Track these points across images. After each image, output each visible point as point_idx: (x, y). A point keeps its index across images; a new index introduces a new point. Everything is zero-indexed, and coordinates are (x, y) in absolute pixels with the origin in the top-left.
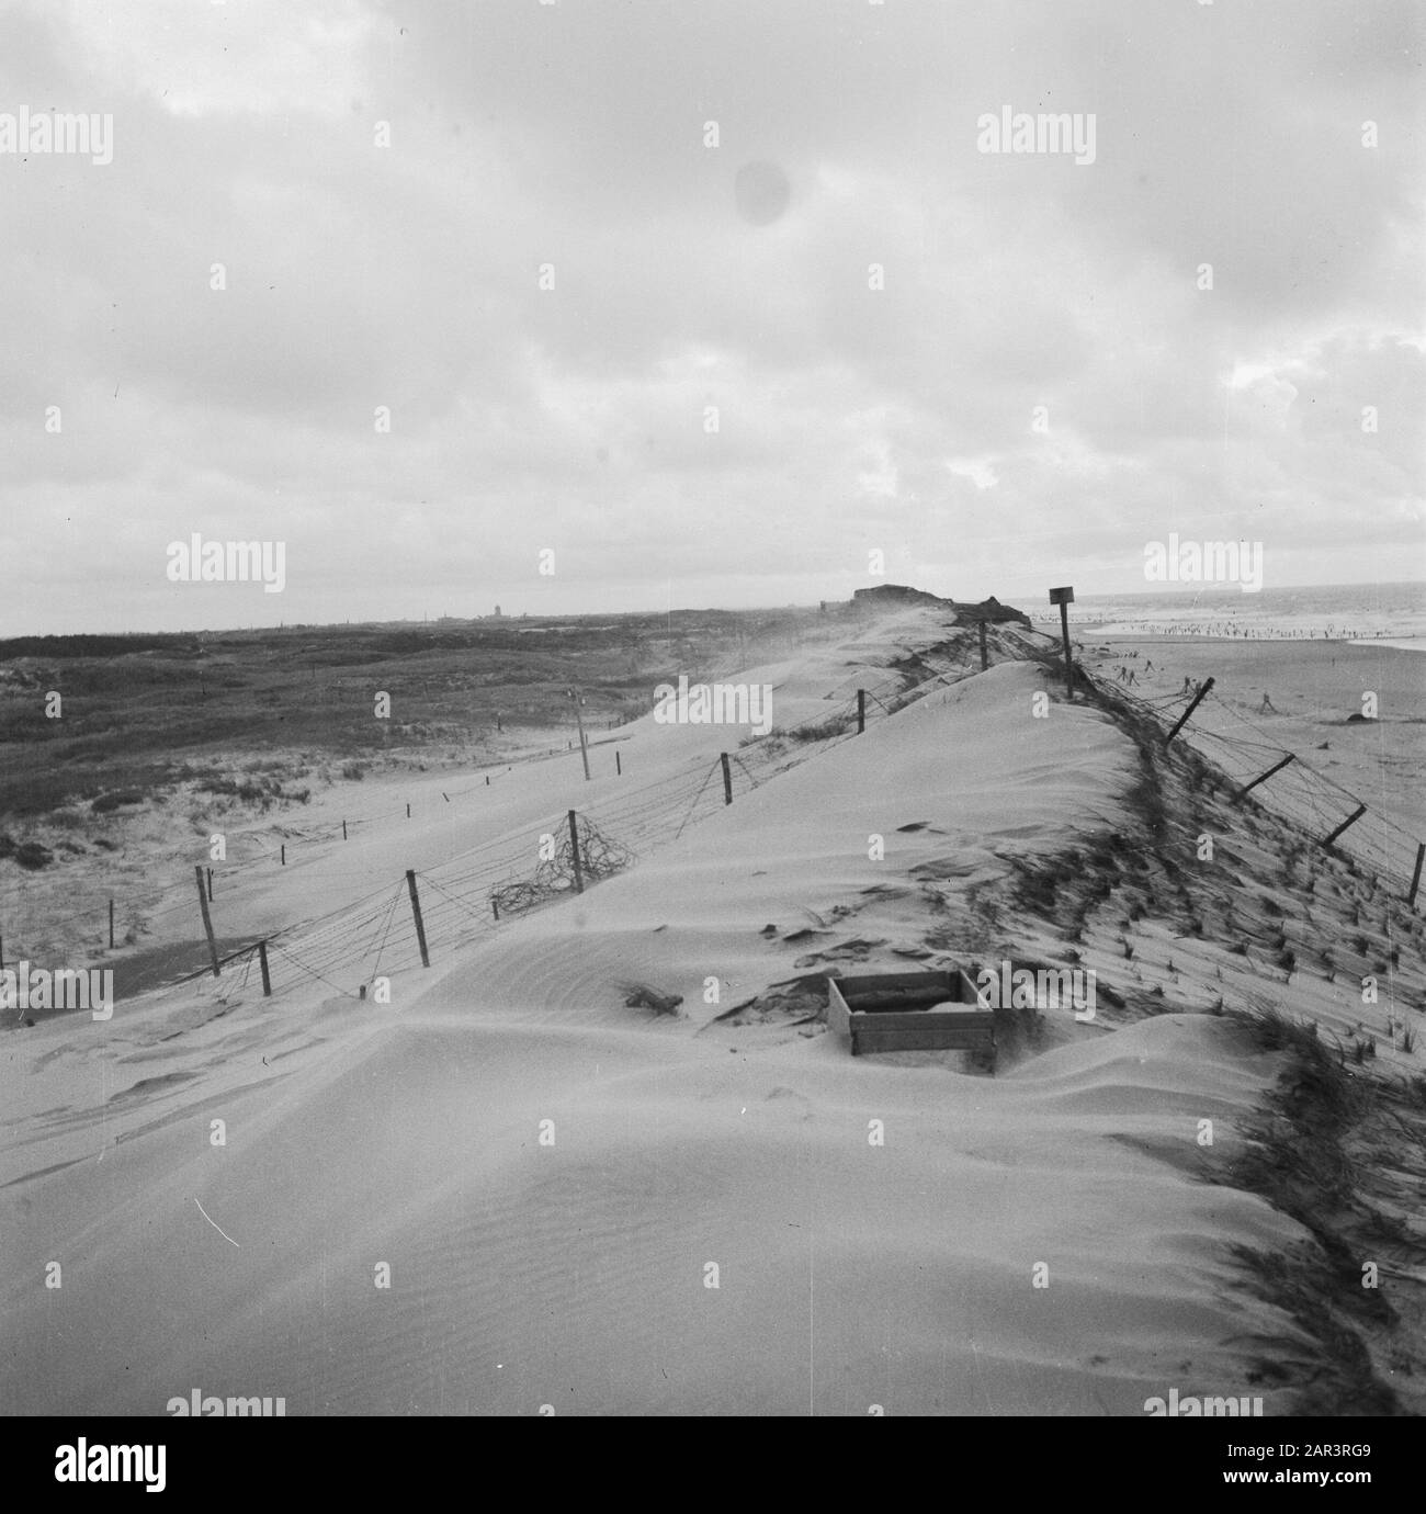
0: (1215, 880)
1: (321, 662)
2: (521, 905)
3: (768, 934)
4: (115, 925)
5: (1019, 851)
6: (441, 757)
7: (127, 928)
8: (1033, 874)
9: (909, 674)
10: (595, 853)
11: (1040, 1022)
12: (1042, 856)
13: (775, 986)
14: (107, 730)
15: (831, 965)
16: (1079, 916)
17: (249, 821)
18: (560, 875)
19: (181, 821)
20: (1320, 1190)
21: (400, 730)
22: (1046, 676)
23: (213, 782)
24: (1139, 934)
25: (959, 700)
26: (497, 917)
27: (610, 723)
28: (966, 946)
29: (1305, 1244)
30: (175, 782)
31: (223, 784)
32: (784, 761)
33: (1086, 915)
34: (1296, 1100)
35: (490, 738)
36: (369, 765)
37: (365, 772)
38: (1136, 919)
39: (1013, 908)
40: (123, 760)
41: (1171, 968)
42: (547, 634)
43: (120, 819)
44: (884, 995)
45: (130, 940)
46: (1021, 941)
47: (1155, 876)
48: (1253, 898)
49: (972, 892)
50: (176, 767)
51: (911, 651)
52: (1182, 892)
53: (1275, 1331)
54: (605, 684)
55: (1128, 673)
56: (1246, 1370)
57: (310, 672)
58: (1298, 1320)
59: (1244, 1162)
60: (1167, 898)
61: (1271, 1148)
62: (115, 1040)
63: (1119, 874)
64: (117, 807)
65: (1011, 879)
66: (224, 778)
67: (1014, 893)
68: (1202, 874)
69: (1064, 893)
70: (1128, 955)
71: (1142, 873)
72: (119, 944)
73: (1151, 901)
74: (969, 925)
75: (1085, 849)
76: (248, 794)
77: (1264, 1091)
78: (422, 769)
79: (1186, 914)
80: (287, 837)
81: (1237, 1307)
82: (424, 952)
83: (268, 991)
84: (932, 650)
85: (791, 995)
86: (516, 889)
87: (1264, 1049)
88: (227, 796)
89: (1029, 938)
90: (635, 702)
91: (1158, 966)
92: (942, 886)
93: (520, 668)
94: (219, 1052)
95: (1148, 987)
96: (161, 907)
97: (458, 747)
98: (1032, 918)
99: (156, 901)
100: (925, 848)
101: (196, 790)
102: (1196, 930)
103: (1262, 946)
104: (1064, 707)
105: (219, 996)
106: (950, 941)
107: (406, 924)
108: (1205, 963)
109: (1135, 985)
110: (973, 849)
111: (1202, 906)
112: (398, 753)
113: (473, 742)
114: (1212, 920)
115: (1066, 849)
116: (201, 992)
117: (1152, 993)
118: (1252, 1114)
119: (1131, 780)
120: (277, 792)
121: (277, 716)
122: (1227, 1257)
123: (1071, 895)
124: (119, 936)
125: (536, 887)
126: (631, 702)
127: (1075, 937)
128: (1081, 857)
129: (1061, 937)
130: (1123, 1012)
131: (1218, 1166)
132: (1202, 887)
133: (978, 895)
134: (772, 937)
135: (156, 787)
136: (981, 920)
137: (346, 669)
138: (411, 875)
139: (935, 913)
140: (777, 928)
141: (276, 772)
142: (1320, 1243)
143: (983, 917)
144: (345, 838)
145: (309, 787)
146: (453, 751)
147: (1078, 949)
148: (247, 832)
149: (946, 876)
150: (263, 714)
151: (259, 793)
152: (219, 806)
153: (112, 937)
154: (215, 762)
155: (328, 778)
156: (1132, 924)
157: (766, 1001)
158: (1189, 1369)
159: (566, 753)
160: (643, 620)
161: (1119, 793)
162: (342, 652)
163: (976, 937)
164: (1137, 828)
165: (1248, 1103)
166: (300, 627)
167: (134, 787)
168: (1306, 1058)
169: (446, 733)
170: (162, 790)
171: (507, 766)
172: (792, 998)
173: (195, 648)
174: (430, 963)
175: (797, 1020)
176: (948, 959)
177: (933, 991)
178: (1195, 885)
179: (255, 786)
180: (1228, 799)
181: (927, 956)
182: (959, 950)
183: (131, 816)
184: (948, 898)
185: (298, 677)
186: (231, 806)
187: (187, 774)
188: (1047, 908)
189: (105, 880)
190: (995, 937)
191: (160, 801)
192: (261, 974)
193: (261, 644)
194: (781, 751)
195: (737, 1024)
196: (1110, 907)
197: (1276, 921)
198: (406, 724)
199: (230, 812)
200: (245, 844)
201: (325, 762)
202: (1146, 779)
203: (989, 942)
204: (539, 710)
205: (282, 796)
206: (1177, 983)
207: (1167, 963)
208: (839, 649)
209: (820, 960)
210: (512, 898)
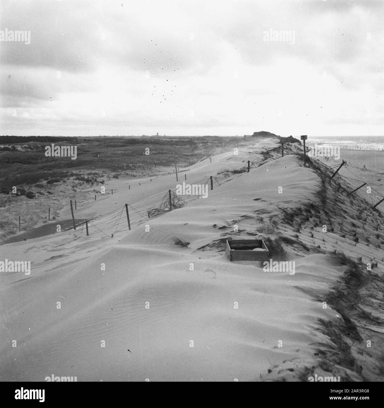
0: (339, 217)
1: (109, 146)
2: (155, 214)
3: (214, 227)
4: (50, 214)
5: (285, 207)
6: (139, 173)
7: (53, 215)
8: (288, 213)
9: (265, 156)
10: (176, 201)
11: (285, 253)
12: (291, 209)
13: (214, 241)
14: (52, 162)
15: (230, 236)
16: (300, 225)
17: (88, 188)
18: (166, 207)
19: (70, 187)
20: (349, 304)
21: (129, 165)
22: (299, 159)
23: (79, 177)
24: (316, 231)
25: (275, 165)
26: (149, 217)
27: (185, 166)
28: (268, 232)
29: (339, 319)
30: (69, 177)
31: (82, 178)
32: (229, 179)
33: (302, 225)
34: (349, 279)
35: (153, 169)
36: (120, 175)
37: (119, 176)
38: (315, 227)
39: (282, 223)
40: (56, 170)
41: (324, 241)
42: (170, 141)
43: (54, 186)
44: (241, 245)
45: (54, 218)
46: (283, 231)
47: (322, 215)
48: (349, 222)
49: (271, 217)
50: (69, 173)
51: (266, 150)
52: (329, 220)
53: (324, 342)
54: (185, 155)
55: (327, 158)
56: (315, 352)
57: (107, 149)
58: (331, 340)
59: (329, 295)
60: (324, 221)
61: (337, 292)
62: (46, 245)
63: (312, 214)
64: (53, 183)
65: (282, 215)
66: (82, 176)
67: (282, 218)
68: (335, 215)
69: (297, 219)
70: (312, 236)
71: (319, 214)
72: (51, 219)
73: (320, 222)
74: (269, 227)
75: (303, 207)
76: (88, 181)
77: (340, 276)
78: (134, 176)
79: (330, 226)
80: (97, 193)
81: (315, 335)
82: (129, 226)
83: (88, 234)
84: (273, 150)
85: (219, 243)
86: (155, 210)
87: (341, 265)
88: (83, 181)
89: (285, 231)
90: (192, 160)
91: (321, 240)
92: (263, 216)
93: (163, 150)
94: (74, 249)
95: (316, 245)
96: (63, 210)
97: (144, 171)
98: (286, 225)
99: (61, 208)
100: (259, 205)
101: (74, 179)
102: (332, 230)
103: (350, 235)
104: (303, 168)
105: (75, 235)
106: (263, 231)
107: (125, 218)
108: (334, 239)
109: (313, 245)
110: (272, 206)
111: (335, 224)
112: (128, 172)
113: (148, 169)
114: (336, 227)
115: (298, 207)
116: (70, 234)
117: (317, 247)
118: (335, 282)
119: (318, 189)
120: (96, 181)
121: (97, 161)
122: (317, 322)
123: (298, 219)
124: (51, 217)
125: (160, 210)
126: (191, 160)
127: (298, 231)
128: (302, 209)
129: (294, 231)
130: (309, 252)
131: (321, 296)
132: (335, 219)
133: (273, 219)
134: (215, 228)
135: (64, 178)
136: (272, 225)
137: (117, 148)
138: (126, 205)
139: (260, 223)
140: (217, 225)
141: (96, 175)
142: (343, 319)
143: (273, 225)
144: (112, 194)
145: (104, 180)
146: (143, 172)
147: (298, 234)
148: (86, 191)
149: (264, 213)
150: (93, 159)
151: (91, 181)
152: (80, 184)
153: (49, 218)
154: (80, 172)
155: (109, 178)
156: (314, 228)
157: (211, 245)
158: (299, 351)
159: (172, 174)
160: (197, 138)
161: (314, 192)
162: (115, 144)
163: (270, 230)
164: (318, 202)
165: (335, 279)
166: (105, 136)
167: (58, 178)
168: (353, 268)
169: (141, 167)
170: (65, 179)
171: (157, 177)
172: (218, 244)
173: (77, 141)
174: (131, 229)
175: (219, 250)
176: (262, 236)
177: (254, 245)
178: (333, 218)
179: (90, 179)
180: (346, 195)
181: (256, 235)
182: (266, 233)
183: (57, 185)
184: (264, 219)
185: (103, 150)
186: (83, 184)
187: (72, 175)
188: (291, 223)
189: (49, 202)
190: (276, 230)
191: (64, 182)
192: (86, 229)
193: (94, 140)
194: (228, 176)
195: (203, 251)
196: (309, 223)
197: (355, 229)
198: (131, 164)
199: (83, 186)
200: (86, 194)
201: (109, 173)
202: (322, 189)
203: (274, 231)
204: (166, 161)
205: (97, 182)
206: (325, 244)
207: (323, 239)
208: (248, 148)
209: (227, 234)
210: (154, 212)
